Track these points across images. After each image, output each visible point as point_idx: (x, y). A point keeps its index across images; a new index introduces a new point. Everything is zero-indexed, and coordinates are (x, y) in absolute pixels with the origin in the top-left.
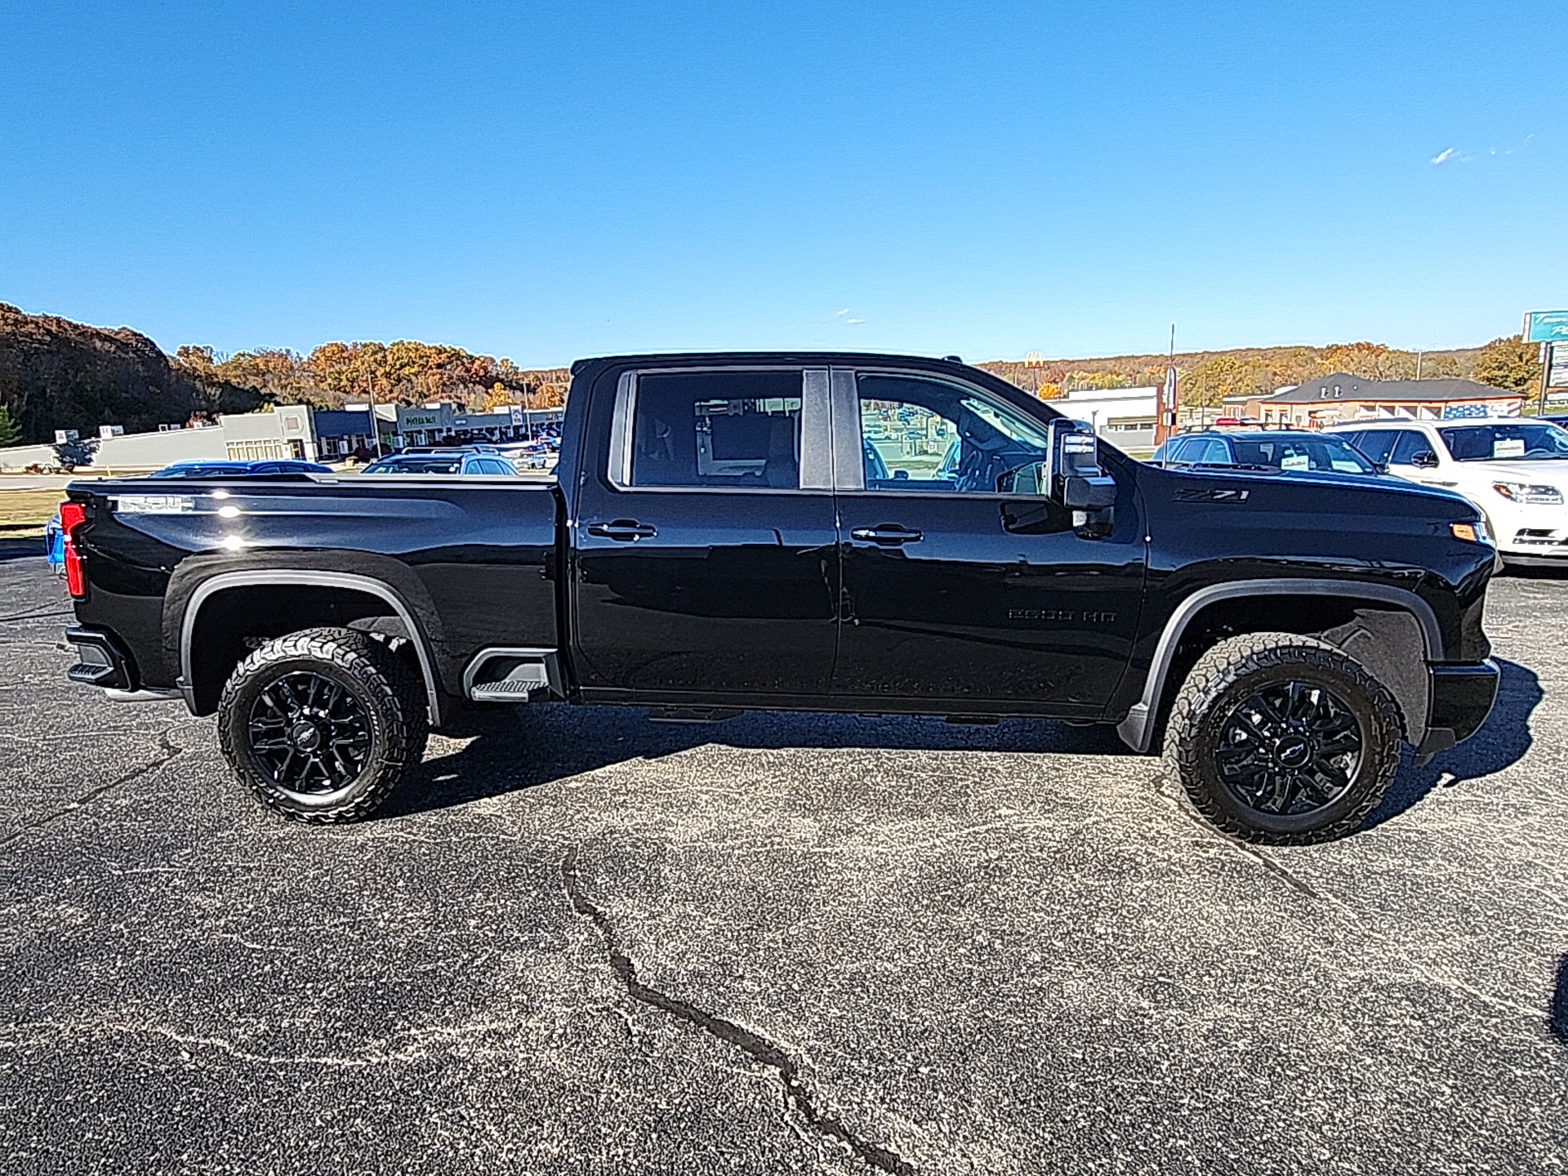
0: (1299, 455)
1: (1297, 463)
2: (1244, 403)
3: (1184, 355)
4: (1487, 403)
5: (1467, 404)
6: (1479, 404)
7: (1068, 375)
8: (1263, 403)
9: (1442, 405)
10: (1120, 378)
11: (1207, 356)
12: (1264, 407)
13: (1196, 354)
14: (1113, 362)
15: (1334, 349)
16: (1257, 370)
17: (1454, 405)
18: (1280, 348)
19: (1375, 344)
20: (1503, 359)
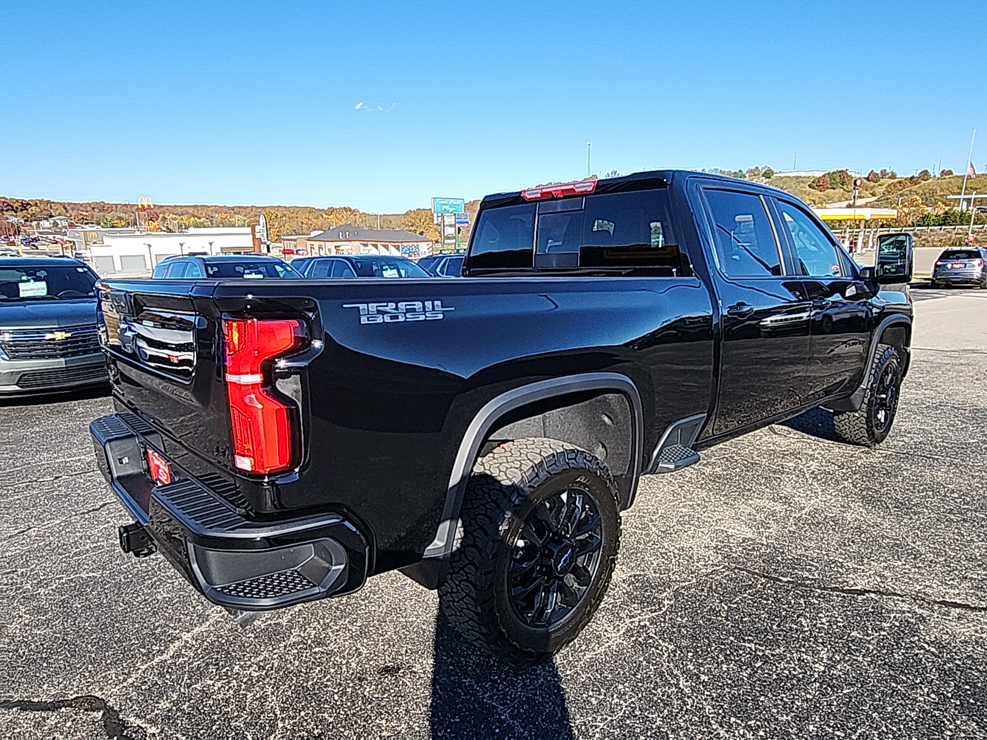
0: (391, 269)
1: (390, 274)
2: (295, 240)
3: (240, 207)
4: (419, 244)
5: (410, 244)
6: (415, 244)
7: (161, 216)
8: (308, 240)
9: (400, 244)
10: (202, 220)
11: (254, 209)
12: (309, 243)
13: (248, 207)
14: (192, 209)
15: (332, 211)
16: (291, 220)
17: (405, 244)
18: (296, 207)
19: (352, 209)
20: (413, 221)
